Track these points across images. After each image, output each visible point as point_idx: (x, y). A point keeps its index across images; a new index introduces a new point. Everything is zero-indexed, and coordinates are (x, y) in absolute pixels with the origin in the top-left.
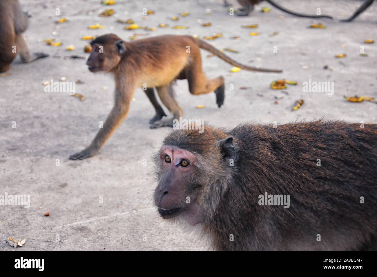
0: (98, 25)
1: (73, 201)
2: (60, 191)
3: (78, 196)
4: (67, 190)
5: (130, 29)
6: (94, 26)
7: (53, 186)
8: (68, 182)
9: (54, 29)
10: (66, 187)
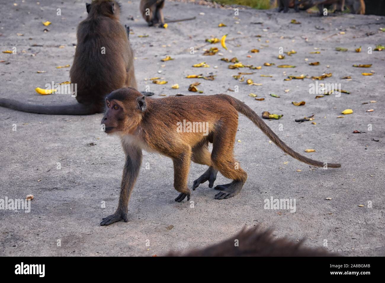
0: (202, 64)
1: (180, 245)
2: (167, 233)
3: (184, 240)
4: (173, 232)
5: (234, 68)
6: (199, 65)
7: (159, 228)
8: (174, 225)
9: (160, 68)
10: (172, 229)
